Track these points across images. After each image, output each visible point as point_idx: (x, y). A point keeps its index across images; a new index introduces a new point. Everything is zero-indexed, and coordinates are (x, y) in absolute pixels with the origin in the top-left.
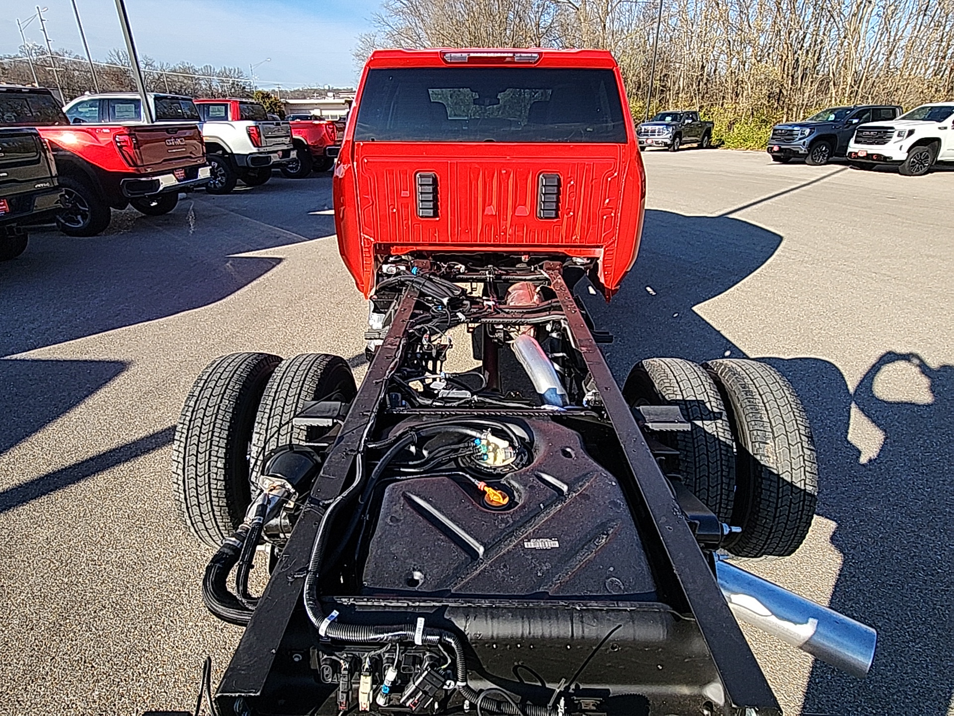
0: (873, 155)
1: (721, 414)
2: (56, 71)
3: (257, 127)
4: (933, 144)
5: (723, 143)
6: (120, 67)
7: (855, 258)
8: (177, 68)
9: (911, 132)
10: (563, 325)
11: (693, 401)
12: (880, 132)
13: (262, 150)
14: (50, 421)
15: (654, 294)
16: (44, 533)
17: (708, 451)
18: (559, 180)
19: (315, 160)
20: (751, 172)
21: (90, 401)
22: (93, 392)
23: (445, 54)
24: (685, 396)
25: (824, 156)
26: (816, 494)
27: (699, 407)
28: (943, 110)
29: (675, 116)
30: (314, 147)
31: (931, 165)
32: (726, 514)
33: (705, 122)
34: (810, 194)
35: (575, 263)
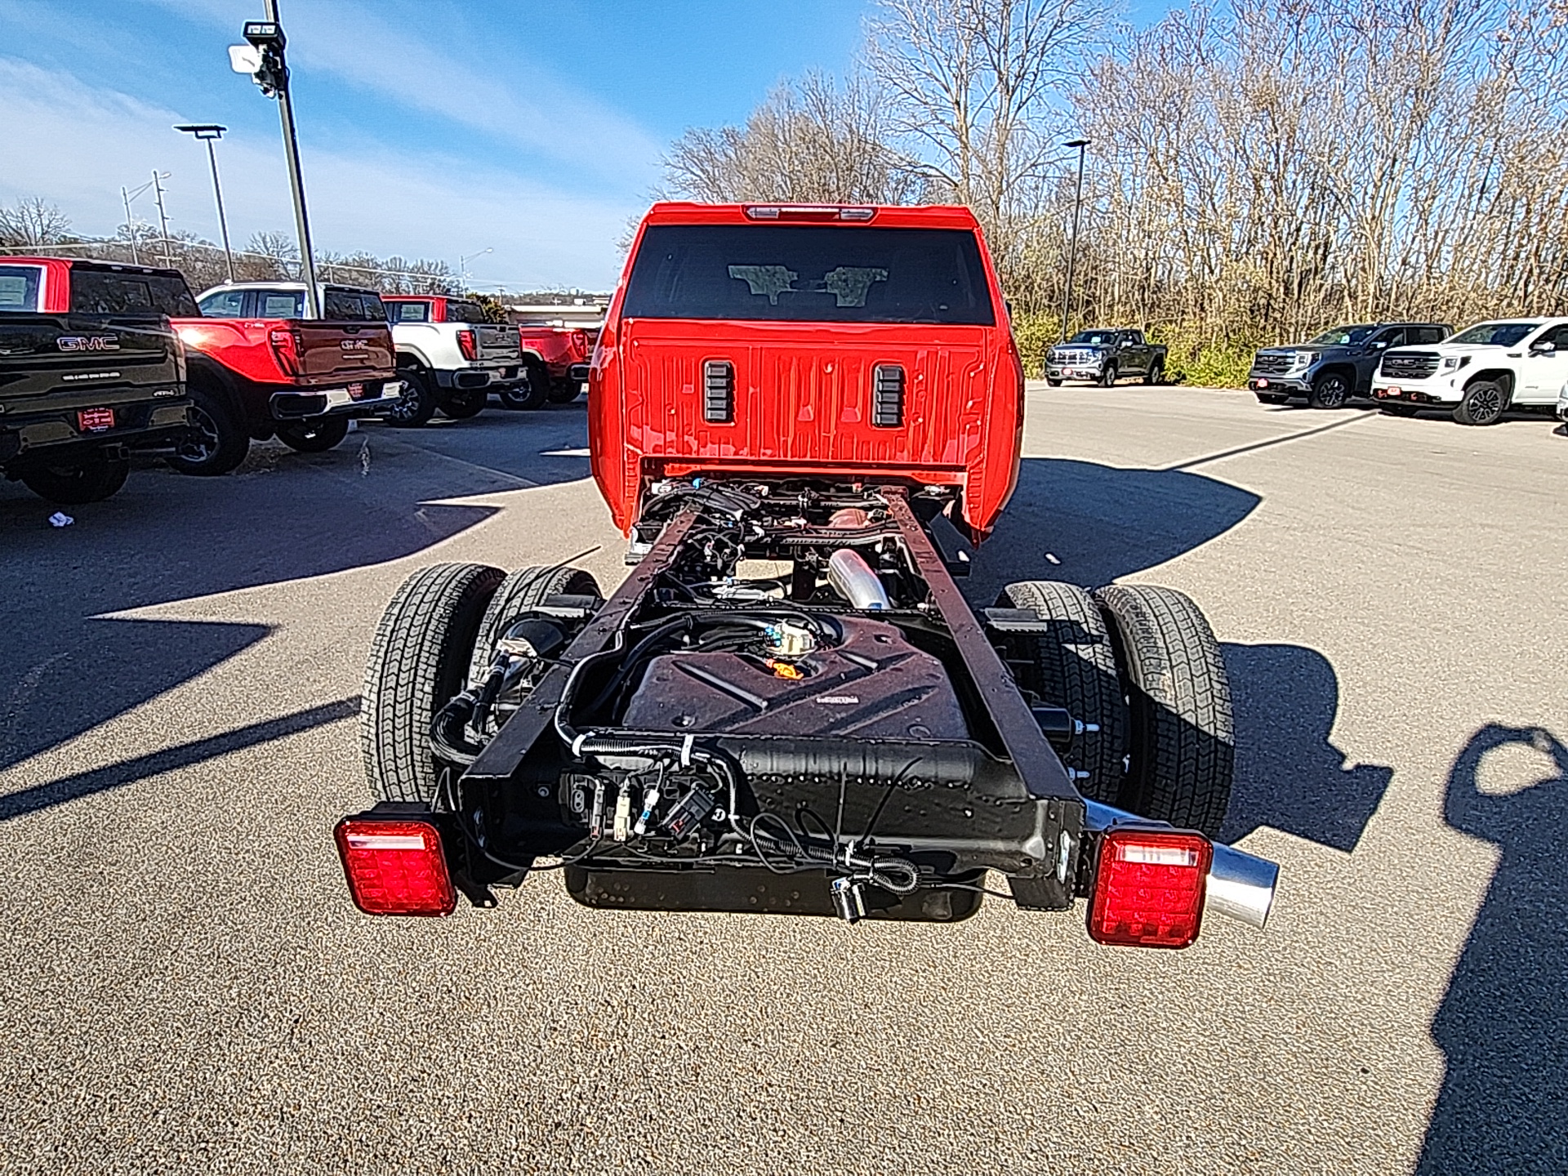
0: (1410, 393)
1: (1101, 637)
2: (170, 261)
3: (471, 332)
4: (1502, 378)
5: (1184, 377)
6: (265, 256)
7: (1371, 526)
8: (350, 260)
9: (1465, 361)
10: (899, 544)
11: (1064, 621)
12: (1418, 360)
13: (477, 364)
14: (162, 691)
15: (1057, 562)
16: (156, 818)
17: (1082, 681)
18: (902, 373)
19: (553, 384)
20: (1223, 416)
21: (218, 670)
22: (223, 659)
23: (748, 207)
24: (1054, 615)
25: (1337, 396)
26: (1232, 743)
27: (1072, 628)
28: (1513, 330)
29: (1106, 336)
30: (553, 365)
31: (1503, 411)
32: (1111, 769)
33: (1154, 347)
34: (1312, 445)
35: (928, 493)
